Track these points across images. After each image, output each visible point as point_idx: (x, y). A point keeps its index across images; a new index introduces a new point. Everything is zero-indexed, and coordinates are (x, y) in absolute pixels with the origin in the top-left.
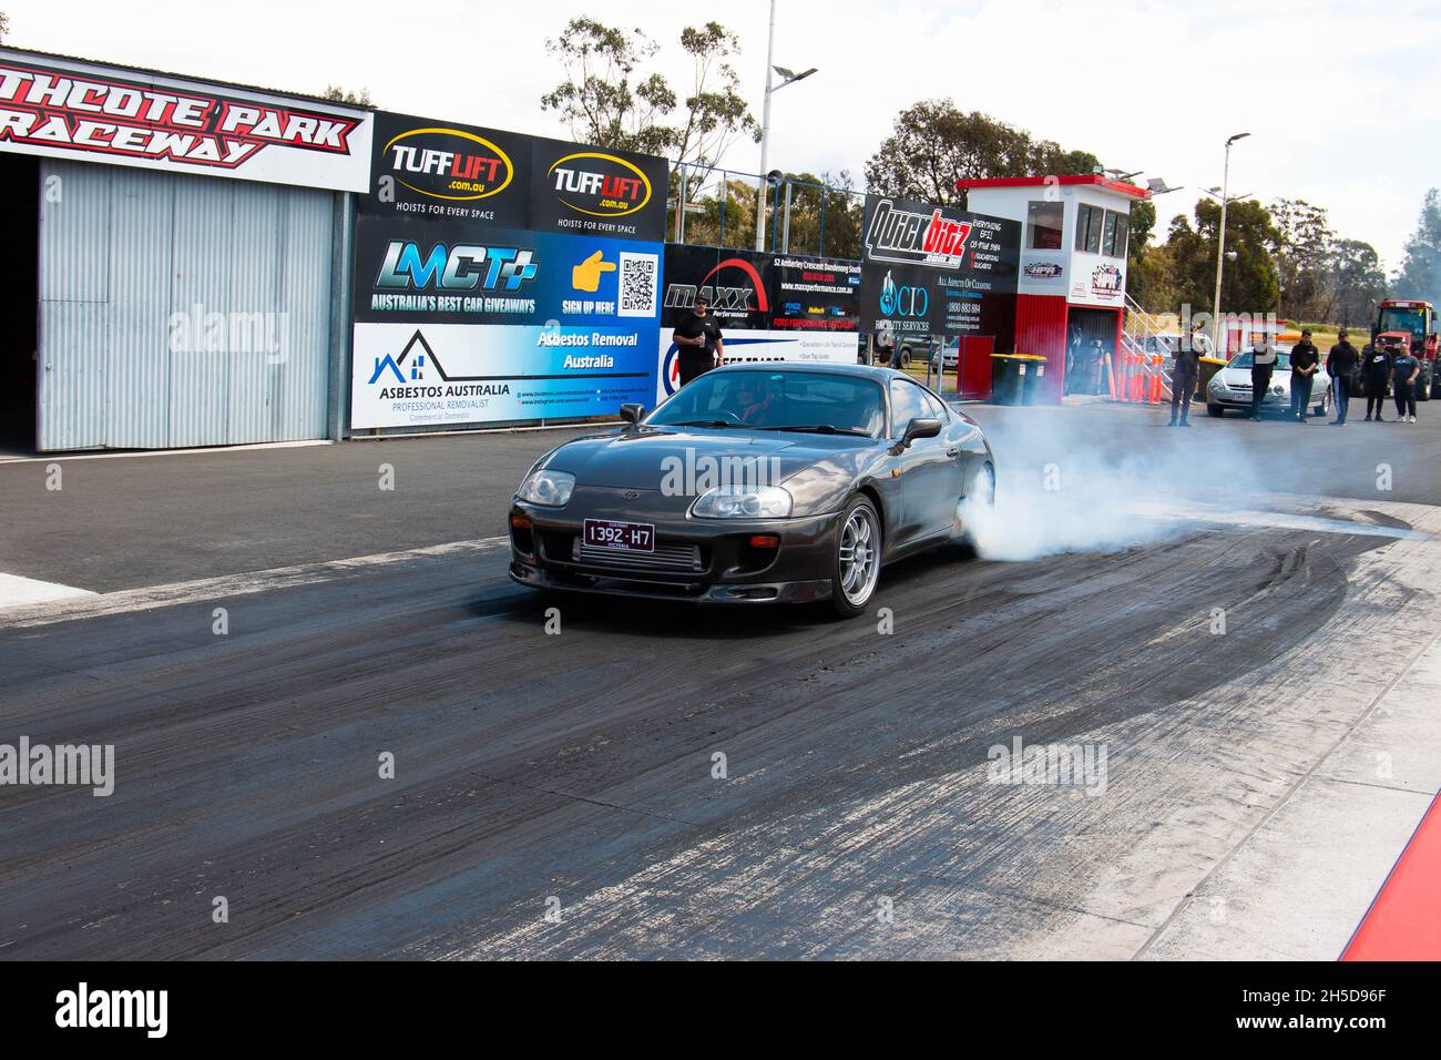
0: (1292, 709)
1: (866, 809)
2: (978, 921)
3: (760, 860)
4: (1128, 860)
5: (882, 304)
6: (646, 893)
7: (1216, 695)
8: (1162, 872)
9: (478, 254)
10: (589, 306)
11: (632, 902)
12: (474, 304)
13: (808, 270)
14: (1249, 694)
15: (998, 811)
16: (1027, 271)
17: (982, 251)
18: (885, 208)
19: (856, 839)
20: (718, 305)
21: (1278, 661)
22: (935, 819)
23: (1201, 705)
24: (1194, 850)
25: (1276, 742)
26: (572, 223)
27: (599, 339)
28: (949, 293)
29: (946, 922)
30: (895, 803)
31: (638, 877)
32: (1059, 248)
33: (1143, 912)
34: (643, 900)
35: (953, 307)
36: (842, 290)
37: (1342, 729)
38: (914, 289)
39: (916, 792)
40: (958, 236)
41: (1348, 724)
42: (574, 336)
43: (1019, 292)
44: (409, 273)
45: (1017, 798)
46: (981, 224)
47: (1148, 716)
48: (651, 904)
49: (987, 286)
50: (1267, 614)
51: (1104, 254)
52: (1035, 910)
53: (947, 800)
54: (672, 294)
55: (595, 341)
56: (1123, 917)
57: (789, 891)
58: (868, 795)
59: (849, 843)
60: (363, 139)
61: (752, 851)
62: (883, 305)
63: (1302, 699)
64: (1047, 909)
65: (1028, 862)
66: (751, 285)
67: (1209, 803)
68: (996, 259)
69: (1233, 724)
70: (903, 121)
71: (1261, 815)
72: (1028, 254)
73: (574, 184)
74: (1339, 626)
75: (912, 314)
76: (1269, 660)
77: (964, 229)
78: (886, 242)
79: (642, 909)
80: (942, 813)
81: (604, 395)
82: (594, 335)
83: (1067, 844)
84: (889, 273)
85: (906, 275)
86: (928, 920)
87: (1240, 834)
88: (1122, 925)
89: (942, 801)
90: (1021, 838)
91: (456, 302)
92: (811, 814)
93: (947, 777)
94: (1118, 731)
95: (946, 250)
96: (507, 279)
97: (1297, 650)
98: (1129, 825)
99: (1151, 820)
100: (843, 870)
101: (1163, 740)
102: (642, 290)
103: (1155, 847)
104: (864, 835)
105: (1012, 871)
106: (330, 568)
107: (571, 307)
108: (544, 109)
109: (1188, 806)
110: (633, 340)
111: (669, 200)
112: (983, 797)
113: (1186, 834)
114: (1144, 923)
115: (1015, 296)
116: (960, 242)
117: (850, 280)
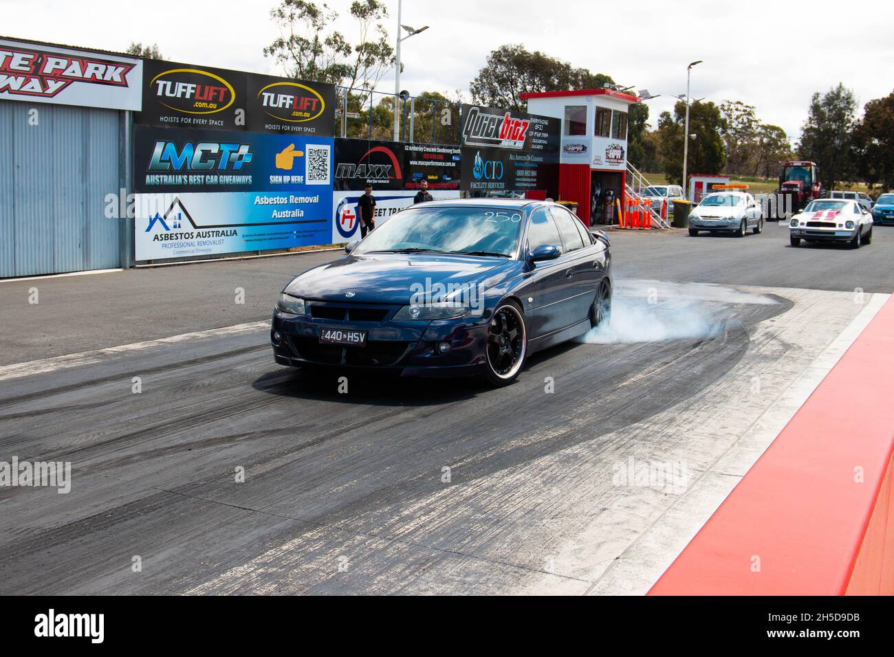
0: (703, 427)
1: (417, 506)
2: (477, 582)
3: (341, 544)
4: (582, 535)
5: (474, 171)
6: (261, 570)
7: (656, 419)
8: (603, 543)
9: (214, 148)
10: (287, 179)
11: (251, 577)
12: (213, 179)
13: (427, 153)
14: (678, 418)
15: (502, 504)
16: (565, 149)
17: (537, 138)
18: (475, 112)
19: (407, 527)
20: (370, 176)
21: (698, 396)
22: (463, 511)
23: (645, 427)
24: (625, 526)
25: (690, 449)
26: (274, 127)
27: (294, 199)
28: (516, 164)
29: (455, 583)
30: (436, 501)
31: (259, 560)
32: (585, 134)
33: (586, 571)
34: (259, 575)
35: (520, 173)
36: (449, 164)
37: (733, 439)
38: (494, 162)
39: (451, 493)
40: (521, 129)
41: (737, 436)
42: (278, 198)
43: (561, 162)
44: (169, 161)
45: (517, 494)
46: (536, 121)
47: (611, 435)
48: (263, 578)
49: (540, 159)
50: (697, 364)
51: (613, 137)
52: (515, 572)
53: (471, 498)
54: (340, 170)
55: (291, 201)
56: (572, 575)
57: (356, 565)
58: (419, 496)
59: (401, 530)
60: (136, 77)
61: (337, 539)
62: (475, 173)
63: (710, 420)
64: (524, 571)
65: (517, 539)
66: (391, 163)
67: (640, 493)
68: (545, 142)
69: (664, 438)
70: (493, 57)
71: (673, 500)
72: (565, 139)
73: (275, 102)
74: (740, 369)
75: (493, 178)
76: (693, 393)
77: (525, 124)
78: (476, 133)
79: (256, 582)
80: (466, 507)
81: (298, 234)
82: (291, 196)
83: (544, 525)
84: (478, 153)
85: (489, 154)
86: (443, 583)
87: (657, 514)
88: (571, 581)
89: (467, 499)
90: (514, 523)
91: (201, 179)
92: (380, 511)
93: (474, 482)
94: (590, 446)
95: (514, 138)
96: (233, 163)
97: (712, 387)
98: (586, 511)
99: (601, 506)
100: (394, 549)
101: (617, 452)
102: (321, 168)
103: (601, 525)
104: (412, 524)
105: (505, 546)
106: (102, 353)
107: (275, 179)
108: (266, 56)
109: (627, 496)
110: (316, 199)
111: (336, 111)
112: (495, 495)
113: (622, 515)
114: (586, 579)
115: (558, 165)
116: (522, 132)
117: (454, 158)
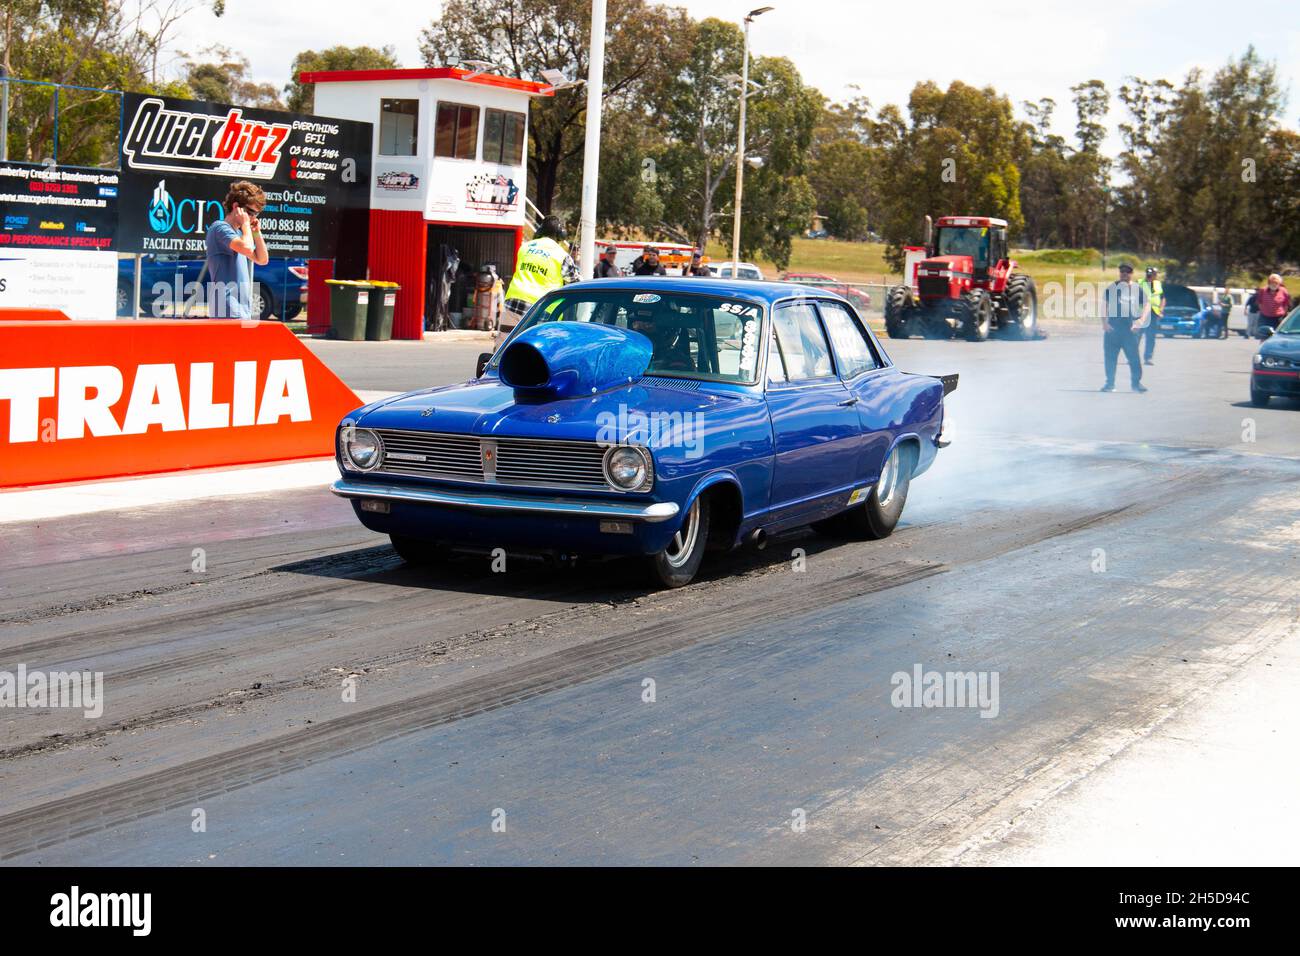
5: (152, 218)
13: (37, 180)
16: (381, 182)
17: (308, 158)
18: (154, 108)
32: (415, 154)
36: (90, 203)
38: (201, 202)
43: (373, 206)
46: (306, 126)
49: (321, 200)
51: (486, 158)
62: (153, 220)
68: (331, 168)
72: (380, 163)
75: (200, 231)
77: (280, 133)
78: (153, 147)
84: (162, 184)
95: (251, 157)
115: (366, 212)
116: (272, 148)
117: (102, 191)
